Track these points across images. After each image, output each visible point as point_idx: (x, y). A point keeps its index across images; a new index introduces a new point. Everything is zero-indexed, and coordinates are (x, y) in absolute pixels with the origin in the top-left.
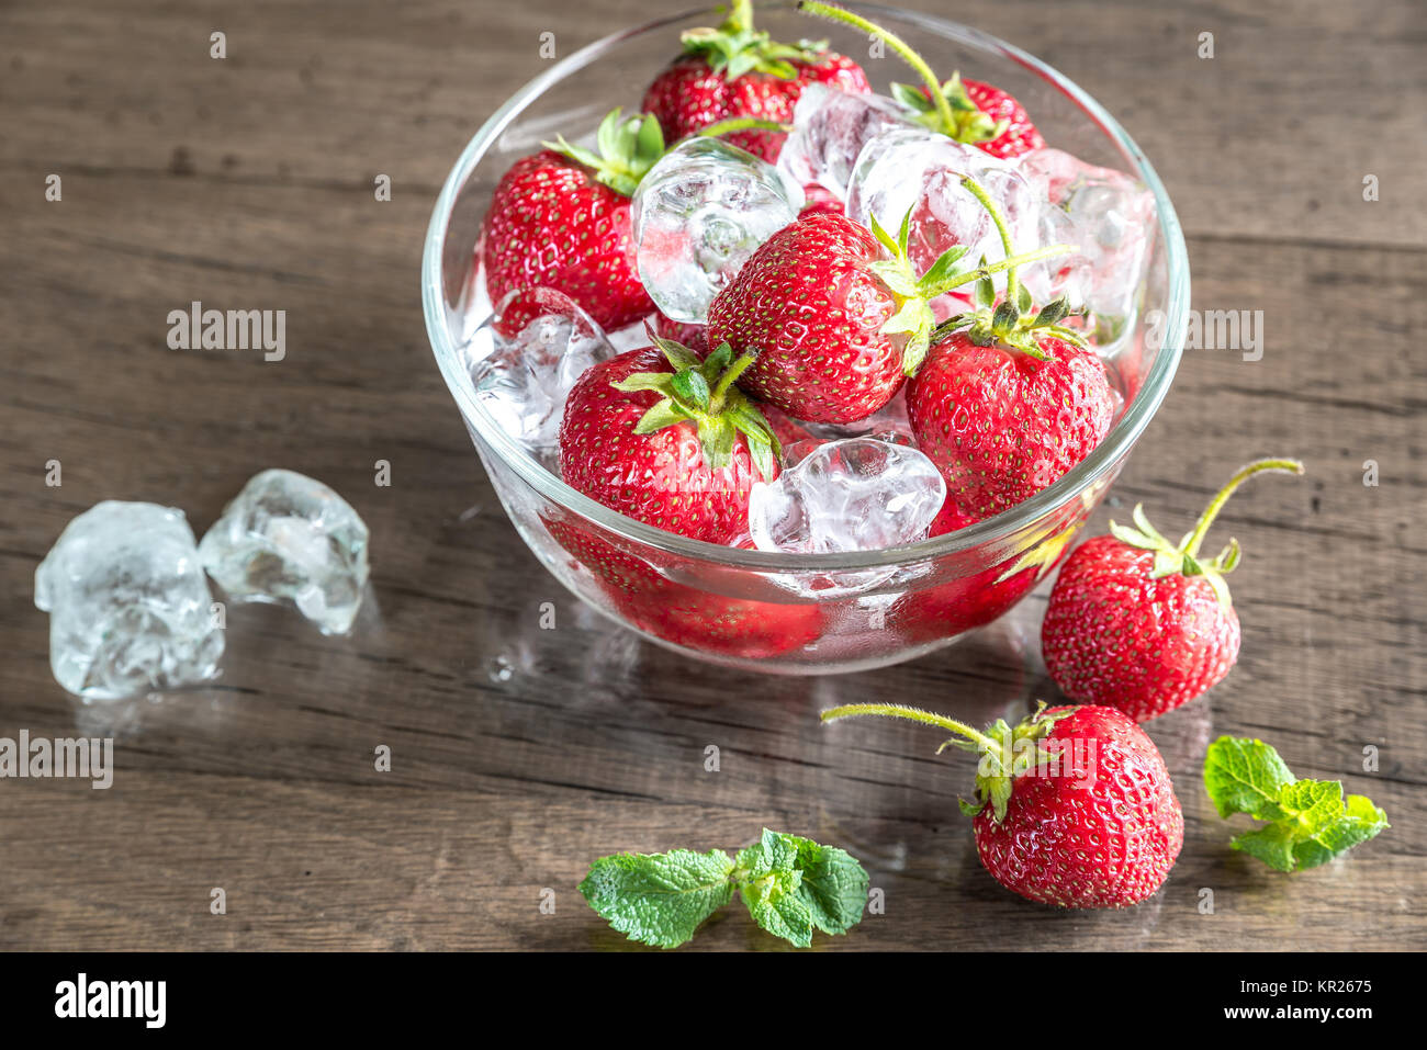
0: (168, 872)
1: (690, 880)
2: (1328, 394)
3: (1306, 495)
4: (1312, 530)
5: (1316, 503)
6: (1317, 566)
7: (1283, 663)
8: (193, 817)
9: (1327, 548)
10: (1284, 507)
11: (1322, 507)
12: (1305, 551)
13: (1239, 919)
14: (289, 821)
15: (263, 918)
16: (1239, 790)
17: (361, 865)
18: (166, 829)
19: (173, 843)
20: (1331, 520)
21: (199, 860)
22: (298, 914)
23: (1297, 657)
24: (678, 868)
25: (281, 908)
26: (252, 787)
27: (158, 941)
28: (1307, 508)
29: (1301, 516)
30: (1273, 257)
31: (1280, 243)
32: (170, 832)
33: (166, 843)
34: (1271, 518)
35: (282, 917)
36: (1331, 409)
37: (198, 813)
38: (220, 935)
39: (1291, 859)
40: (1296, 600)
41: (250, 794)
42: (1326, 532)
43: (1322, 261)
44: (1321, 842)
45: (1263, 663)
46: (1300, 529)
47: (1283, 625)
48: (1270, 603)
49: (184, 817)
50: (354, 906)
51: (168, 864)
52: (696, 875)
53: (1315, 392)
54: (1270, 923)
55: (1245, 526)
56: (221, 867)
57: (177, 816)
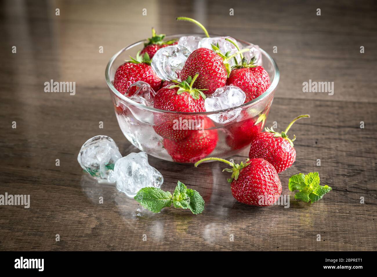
0: (35, 201)
1: (161, 196)
2: (319, 124)
3: (314, 141)
4: (315, 147)
5: (316, 143)
6: (316, 153)
7: (308, 170)
8: (42, 192)
9: (319, 150)
10: (308, 143)
11: (318, 143)
12: (313, 150)
13: (297, 213)
14: (65, 193)
15: (57, 210)
16: (296, 184)
17: (82, 201)
18: (35, 194)
19: (36, 196)
20: (320, 145)
21: (43, 199)
22: (66, 209)
23: (312, 168)
24: (158, 192)
25: (62, 208)
26: (57, 187)
27: (31, 213)
28: (315, 143)
29: (313, 145)
30: (306, 102)
31: (308, 100)
32: (36, 194)
33: (35, 196)
34: (306, 145)
35: (62, 210)
36: (320, 127)
37: (43, 191)
38: (46, 213)
39: (309, 198)
40: (312, 159)
41: (56, 188)
42: (319, 147)
43: (318, 103)
44: (316, 194)
45: (304, 169)
46: (312, 147)
47: (308, 163)
48: (305, 159)
49: (40, 192)
50: (80, 208)
51: (35, 200)
52: (162, 195)
53: (316, 124)
54: (305, 214)
55: (300, 146)
56: (48, 201)
57: (38, 192)
